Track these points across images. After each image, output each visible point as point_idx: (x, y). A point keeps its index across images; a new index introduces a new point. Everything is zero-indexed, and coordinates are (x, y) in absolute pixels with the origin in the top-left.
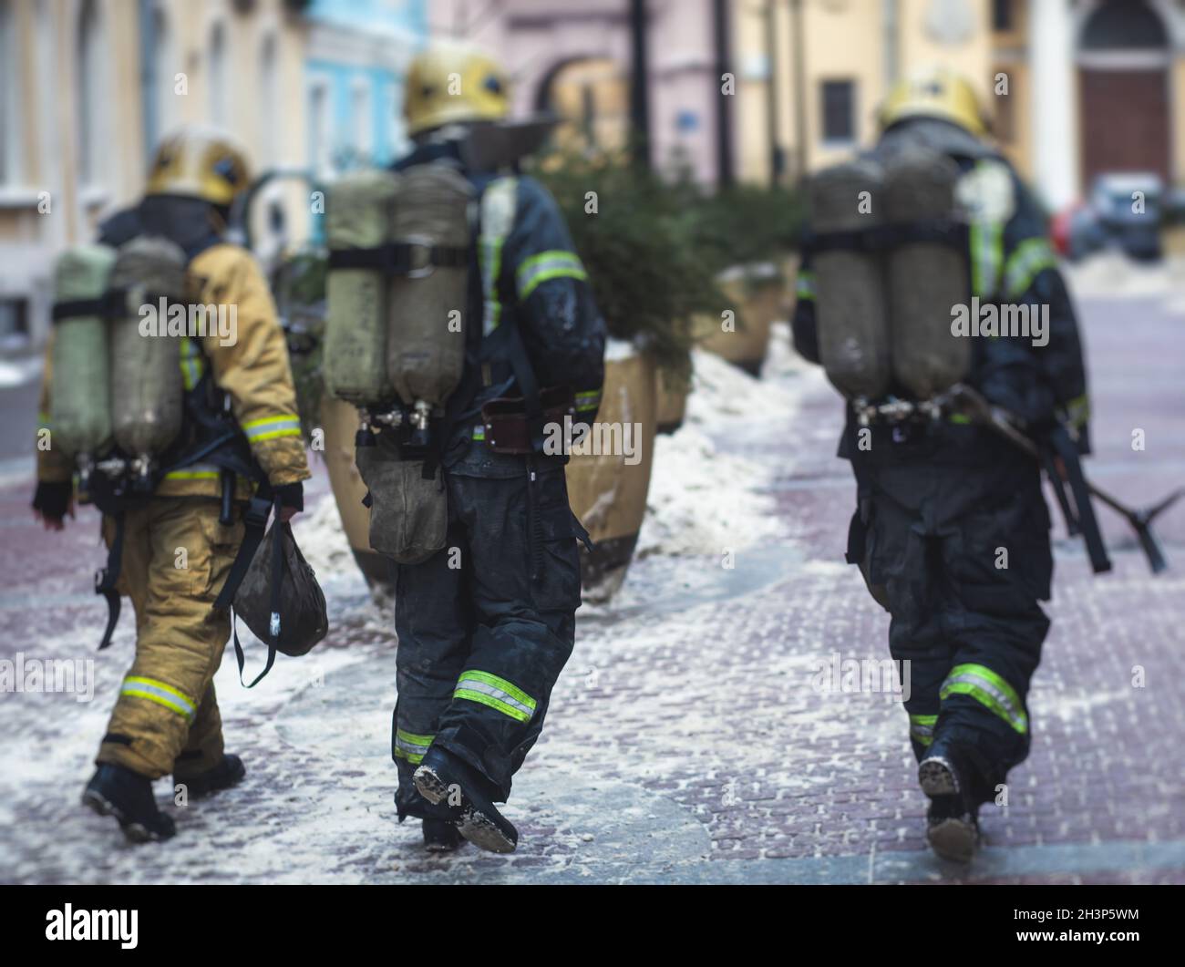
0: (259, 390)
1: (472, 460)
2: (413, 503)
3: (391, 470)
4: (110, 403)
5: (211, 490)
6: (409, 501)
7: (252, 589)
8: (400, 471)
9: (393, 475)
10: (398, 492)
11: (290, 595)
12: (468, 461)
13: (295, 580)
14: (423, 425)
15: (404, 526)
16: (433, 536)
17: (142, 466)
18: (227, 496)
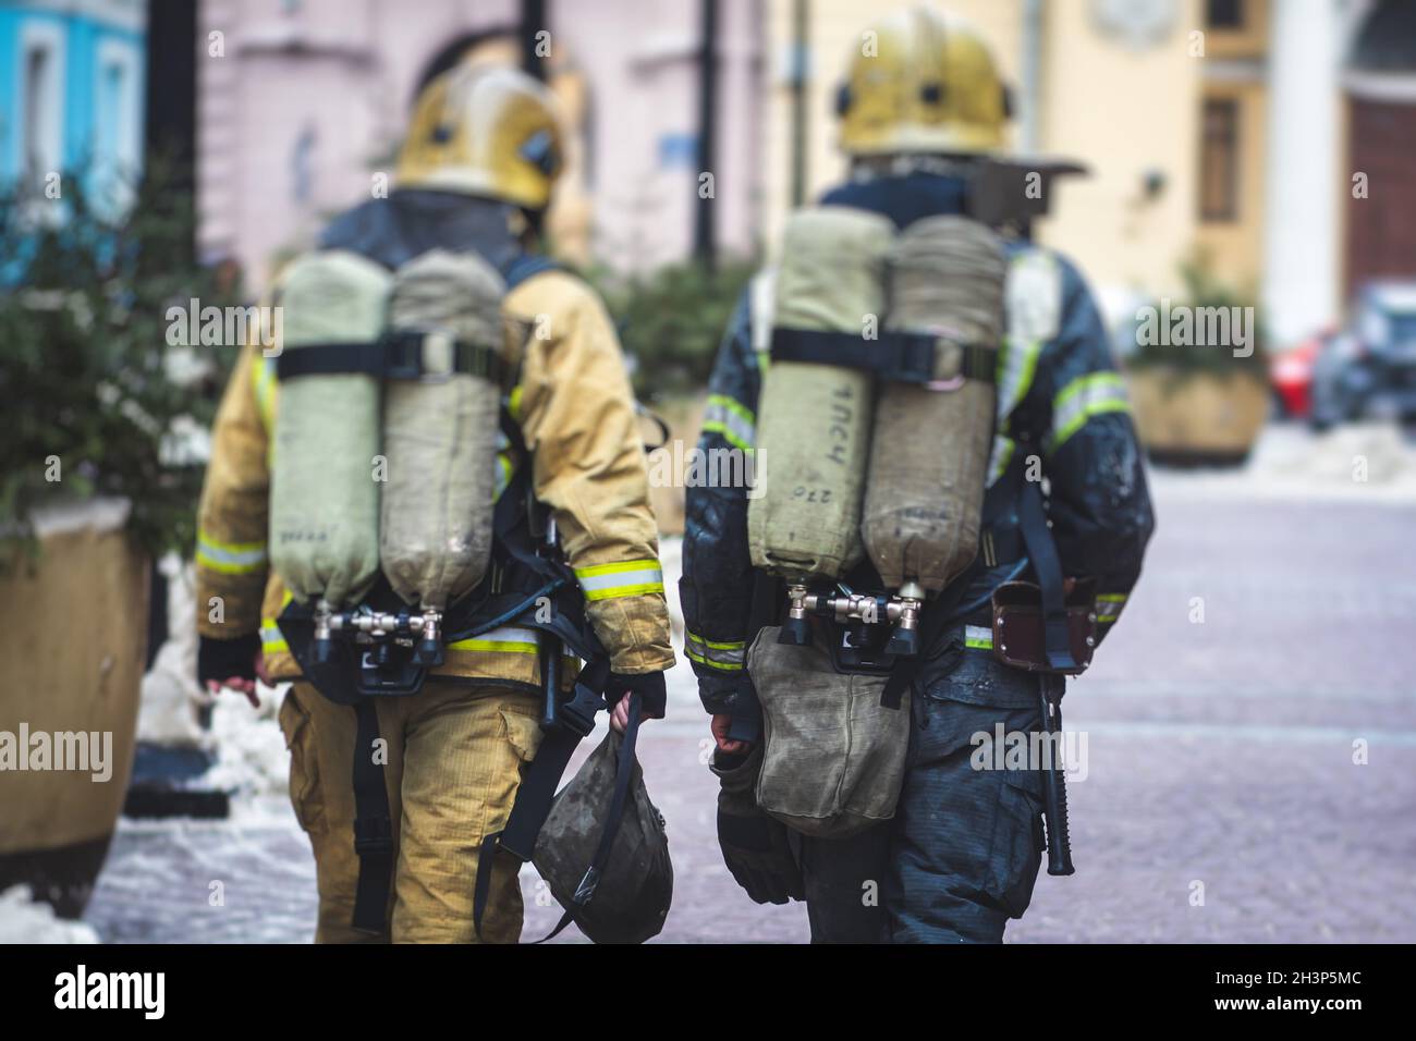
0: (614, 515)
1: (961, 678)
2: (863, 743)
3: (827, 686)
4: (380, 519)
5: (526, 673)
6: (857, 739)
7: (568, 829)
8: (844, 689)
9: (829, 695)
10: (837, 722)
11: (634, 845)
12: (955, 679)
13: (643, 822)
14: (908, 623)
15: (840, 778)
16: (882, 797)
17: (427, 622)
18: (550, 684)
